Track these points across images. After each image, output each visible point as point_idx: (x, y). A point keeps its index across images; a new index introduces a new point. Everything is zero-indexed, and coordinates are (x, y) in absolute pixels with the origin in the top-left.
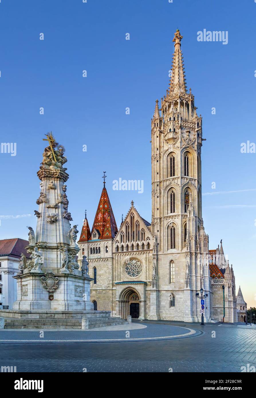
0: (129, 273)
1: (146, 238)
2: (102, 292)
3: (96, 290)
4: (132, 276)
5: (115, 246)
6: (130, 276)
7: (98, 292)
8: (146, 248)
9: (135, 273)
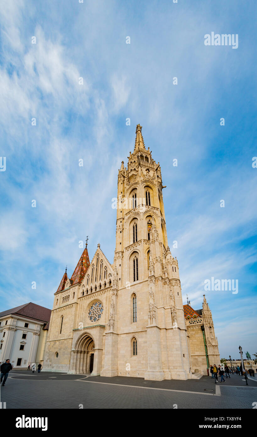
0: (91, 318)
1: (108, 275)
2: (64, 342)
3: (59, 341)
4: (94, 321)
5: (81, 291)
6: (92, 321)
7: (60, 343)
8: (108, 286)
9: (96, 317)
